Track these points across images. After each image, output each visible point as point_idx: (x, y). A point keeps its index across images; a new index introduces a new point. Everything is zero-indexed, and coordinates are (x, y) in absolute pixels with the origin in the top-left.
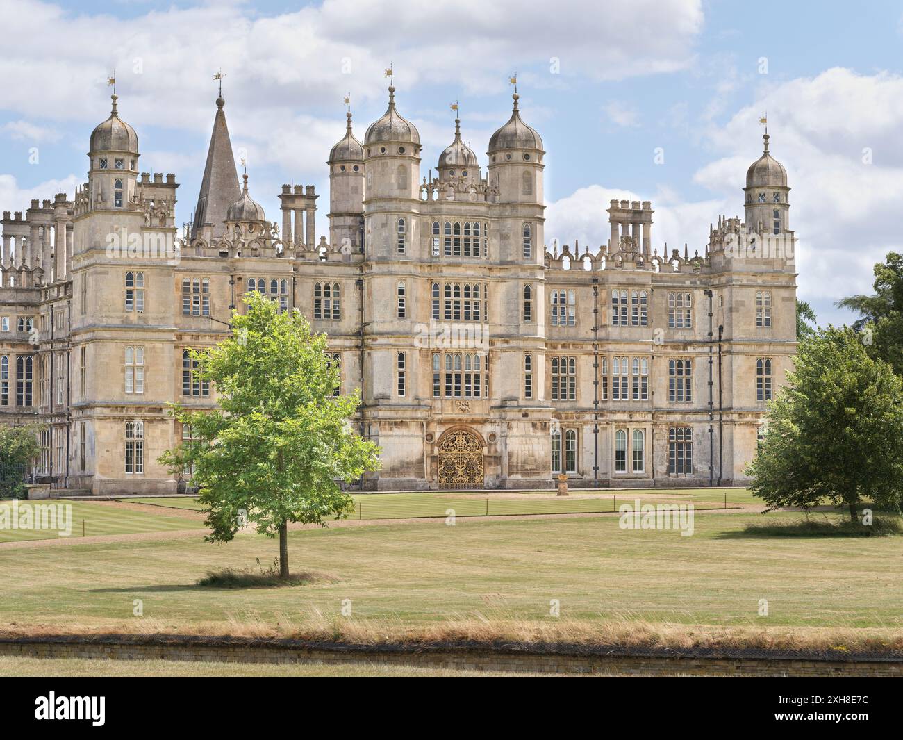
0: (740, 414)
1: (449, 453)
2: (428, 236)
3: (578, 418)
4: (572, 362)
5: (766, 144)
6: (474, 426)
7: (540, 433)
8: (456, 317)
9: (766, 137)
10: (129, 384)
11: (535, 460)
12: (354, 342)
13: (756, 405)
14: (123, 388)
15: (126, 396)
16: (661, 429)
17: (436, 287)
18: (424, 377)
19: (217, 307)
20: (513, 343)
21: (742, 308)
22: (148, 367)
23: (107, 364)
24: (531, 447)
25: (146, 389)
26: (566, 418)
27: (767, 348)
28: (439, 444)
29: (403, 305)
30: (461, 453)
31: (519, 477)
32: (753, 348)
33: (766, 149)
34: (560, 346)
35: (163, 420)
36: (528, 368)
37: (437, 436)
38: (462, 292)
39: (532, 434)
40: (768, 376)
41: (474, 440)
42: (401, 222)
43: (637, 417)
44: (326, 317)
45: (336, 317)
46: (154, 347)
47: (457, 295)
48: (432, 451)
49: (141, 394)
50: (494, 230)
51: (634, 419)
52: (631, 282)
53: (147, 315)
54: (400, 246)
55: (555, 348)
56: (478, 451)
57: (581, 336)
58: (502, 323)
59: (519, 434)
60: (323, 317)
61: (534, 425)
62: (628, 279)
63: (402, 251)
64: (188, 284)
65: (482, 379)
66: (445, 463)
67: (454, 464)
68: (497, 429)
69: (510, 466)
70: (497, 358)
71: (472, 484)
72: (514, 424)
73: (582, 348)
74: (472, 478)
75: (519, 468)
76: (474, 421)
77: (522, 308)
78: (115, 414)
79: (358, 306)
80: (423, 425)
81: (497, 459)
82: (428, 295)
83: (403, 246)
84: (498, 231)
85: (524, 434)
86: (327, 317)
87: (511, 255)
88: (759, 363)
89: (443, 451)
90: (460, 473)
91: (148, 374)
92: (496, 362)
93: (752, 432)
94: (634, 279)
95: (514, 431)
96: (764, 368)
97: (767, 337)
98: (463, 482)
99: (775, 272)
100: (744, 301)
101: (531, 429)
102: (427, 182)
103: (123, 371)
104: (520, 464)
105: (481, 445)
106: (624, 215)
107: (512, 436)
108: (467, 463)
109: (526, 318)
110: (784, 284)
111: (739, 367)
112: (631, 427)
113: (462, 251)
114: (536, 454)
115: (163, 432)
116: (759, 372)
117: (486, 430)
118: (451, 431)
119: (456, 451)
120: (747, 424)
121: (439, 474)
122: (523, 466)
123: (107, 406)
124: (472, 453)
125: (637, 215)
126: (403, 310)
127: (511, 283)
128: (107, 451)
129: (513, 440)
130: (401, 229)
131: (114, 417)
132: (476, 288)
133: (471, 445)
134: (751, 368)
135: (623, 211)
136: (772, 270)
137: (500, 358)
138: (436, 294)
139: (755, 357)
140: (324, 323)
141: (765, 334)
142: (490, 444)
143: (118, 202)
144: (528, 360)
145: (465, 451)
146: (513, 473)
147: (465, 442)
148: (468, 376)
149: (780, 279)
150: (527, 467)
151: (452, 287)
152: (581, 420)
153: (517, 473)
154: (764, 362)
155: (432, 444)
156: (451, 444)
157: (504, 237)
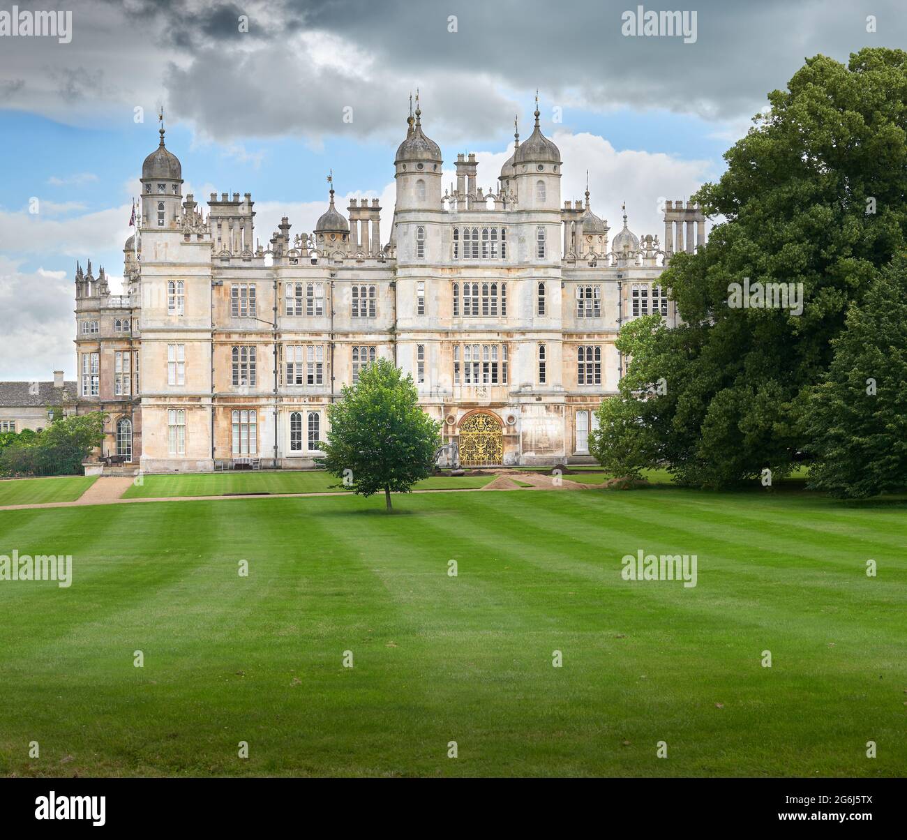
1: (470, 433)
2: (450, 242)
4: (598, 350)
6: (494, 410)
7: (553, 415)
8: (474, 313)
10: (172, 377)
11: (549, 440)
12: (388, 337)
14: (167, 381)
15: (168, 387)
17: (456, 287)
18: (445, 367)
19: (262, 309)
20: (529, 336)
22: (188, 363)
23: (152, 360)
24: (544, 428)
25: (186, 382)
26: (591, 400)
28: (460, 425)
29: (422, 303)
30: (481, 433)
31: (533, 454)
34: (585, 336)
35: (201, 407)
36: (542, 357)
37: (458, 418)
38: (480, 290)
39: (546, 416)
41: (493, 423)
42: (421, 231)
44: (362, 315)
45: (372, 315)
46: (193, 345)
47: (475, 293)
48: (454, 432)
49: (182, 386)
50: (512, 235)
52: (650, 277)
53: (188, 317)
54: (419, 252)
55: (580, 338)
56: (498, 432)
57: (606, 327)
58: (520, 317)
59: (532, 416)
60: (359, 315)
61: (547, 408)
62: (648, 275)
63: (422, 256)
64: (237, 290)
65: (500, 368)
66: (466, 443)
67: (474, 443)
68: (515, 412)
69: (524, 445)
70: (515, 349)
71: (492, 461)
72: (528, 408)
73: (607, 337)
74: (492, 455)
75: (533, 446)
76: (493, 405)
77: (536, 303)
78: (159, 403)
79: (392, 305)
80: (441, 409)
81: (515, 438)
82: (449, 294)
83: (422, 252)
84: (516, 235)
85: (537, 416)
86: (364, 314)
87: (526, 256)
89: (465, 432)
90: (481, 451)
91: (188, 368)
92: (515, 352)
94: (653, 274)
95: (528, 414)
98: (483, 459)
101: (545, 411)
102: (449, 194)
103: (166, 366)
104: (533, 443)
105: (500, 427)
106: (677, 215)
107: (526, 418)
108: (488, 442)
109: (540, 313)
113: (480, 254)
114: (550, 434)
115: (202, 418)
117: (504, 413)
118: (472, 414)
119: (477, 432)
121: (461, 452)
122: (536, 445)
123: (151, 396)
124: (491, 433)
125: (690, 214)
126: (422, 308)
127: (527, 282)
128: (153, 434)
129: (526, 421)
130: (420, 237)
131: (158, 406)
132: (494, 287)
133: (490, 426)
135: (677, 211)
137: (518, 349)
138: (456, 293)
140: (361, 320)
142: (509, 425)
143: (161, 222)
144: (542, 350)
145: (485, 432)
146: (527, 451)
147: (485, 423)
148: (486, 365)
150: (541, 445)
151: (471, 286)
153: (531, 451)
155: (453, 426)
156: (472, 426)
157: (522, 240)
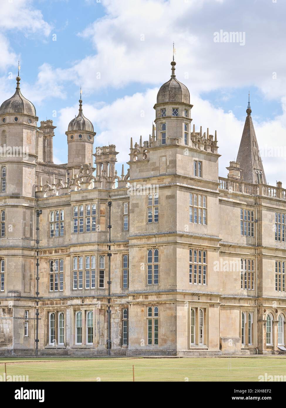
0: (134, 296)
3: (63, 304)
5: (173, 69)
9: (173, 64)
13: (146, 288)
16: (116, 310)
21: (136, 209)
26: (56, 304)
27: (153, 240)
32: (144, 241)
33: (173, 73)
34: (54, 252)
40: (156, 263)
43: (87, 302)
51: (84, 303)
52: (85, 198)
55: (51, 253)
57: (66, 243)
61: (4, 310)
62: (83, 197)
73: (67, 251)
88: (150, 253)
93: (142, 311)
94: (86, 196)
96: (153, 257)
97: (154, 231)
99: (161, 175)
100: (138, 204)
109: (2, 234)
110: (167, 184)
111: (133, 258)
112: (83, 310)
116: (150, 260)
120: (138, 304)
134: (142, 258)
136: (158, 174)
139: (145, 248)
141: (153, 229)
149: (165, 181)
152: (65, 305)
154: (153, 251)
